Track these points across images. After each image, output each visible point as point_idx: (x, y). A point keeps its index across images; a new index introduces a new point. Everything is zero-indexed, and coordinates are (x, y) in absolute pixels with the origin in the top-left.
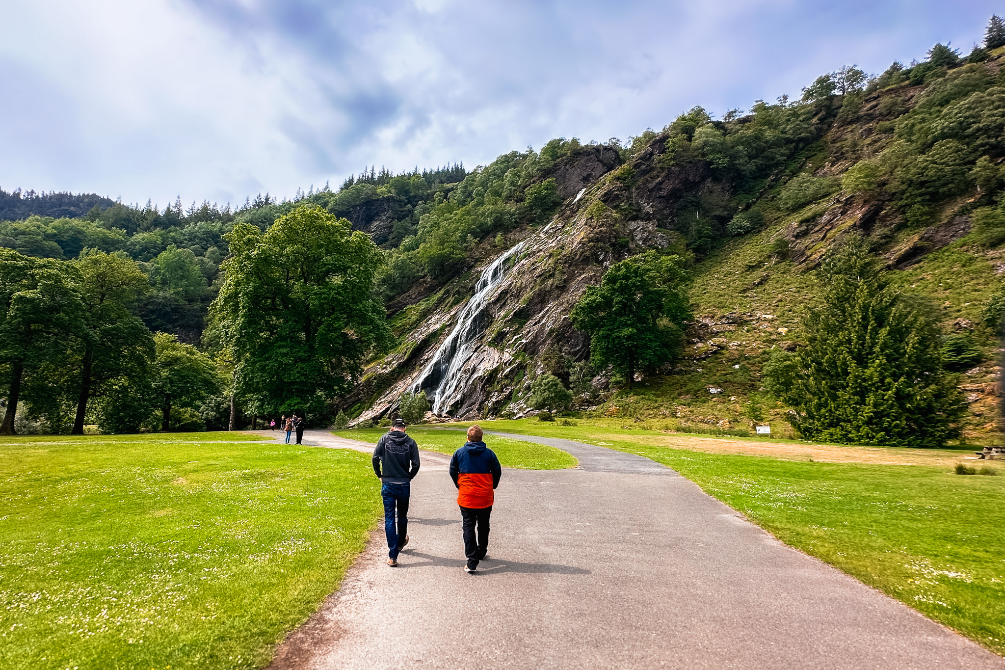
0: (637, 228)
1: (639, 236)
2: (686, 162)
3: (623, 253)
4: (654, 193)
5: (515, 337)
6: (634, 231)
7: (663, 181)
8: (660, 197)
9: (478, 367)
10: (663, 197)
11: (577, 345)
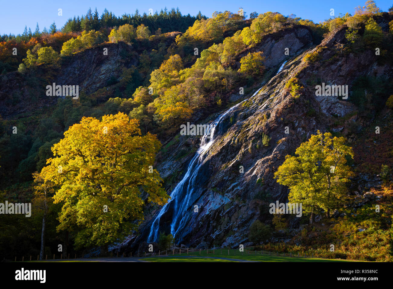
0: (323, 100)
1: (324, 106)
2: (359, 51)
3: (312, 120)
4: (336, 73)
5: (233, 185)
6: (321, 102)
7: (343, 65)
8: (340, 76)
9: (205, 207)
10: (342, 76)
11: (277, 192)
